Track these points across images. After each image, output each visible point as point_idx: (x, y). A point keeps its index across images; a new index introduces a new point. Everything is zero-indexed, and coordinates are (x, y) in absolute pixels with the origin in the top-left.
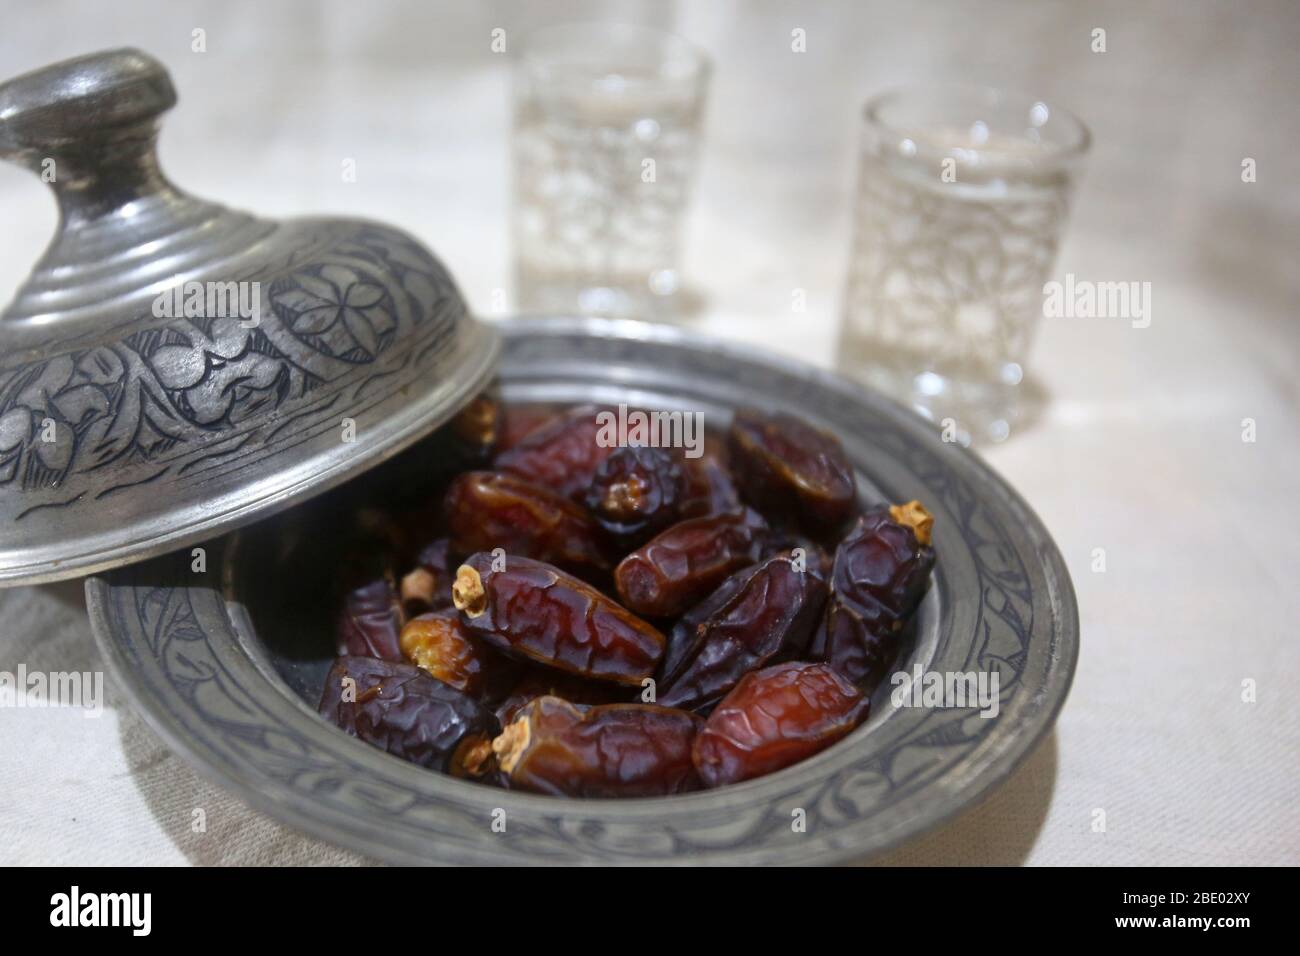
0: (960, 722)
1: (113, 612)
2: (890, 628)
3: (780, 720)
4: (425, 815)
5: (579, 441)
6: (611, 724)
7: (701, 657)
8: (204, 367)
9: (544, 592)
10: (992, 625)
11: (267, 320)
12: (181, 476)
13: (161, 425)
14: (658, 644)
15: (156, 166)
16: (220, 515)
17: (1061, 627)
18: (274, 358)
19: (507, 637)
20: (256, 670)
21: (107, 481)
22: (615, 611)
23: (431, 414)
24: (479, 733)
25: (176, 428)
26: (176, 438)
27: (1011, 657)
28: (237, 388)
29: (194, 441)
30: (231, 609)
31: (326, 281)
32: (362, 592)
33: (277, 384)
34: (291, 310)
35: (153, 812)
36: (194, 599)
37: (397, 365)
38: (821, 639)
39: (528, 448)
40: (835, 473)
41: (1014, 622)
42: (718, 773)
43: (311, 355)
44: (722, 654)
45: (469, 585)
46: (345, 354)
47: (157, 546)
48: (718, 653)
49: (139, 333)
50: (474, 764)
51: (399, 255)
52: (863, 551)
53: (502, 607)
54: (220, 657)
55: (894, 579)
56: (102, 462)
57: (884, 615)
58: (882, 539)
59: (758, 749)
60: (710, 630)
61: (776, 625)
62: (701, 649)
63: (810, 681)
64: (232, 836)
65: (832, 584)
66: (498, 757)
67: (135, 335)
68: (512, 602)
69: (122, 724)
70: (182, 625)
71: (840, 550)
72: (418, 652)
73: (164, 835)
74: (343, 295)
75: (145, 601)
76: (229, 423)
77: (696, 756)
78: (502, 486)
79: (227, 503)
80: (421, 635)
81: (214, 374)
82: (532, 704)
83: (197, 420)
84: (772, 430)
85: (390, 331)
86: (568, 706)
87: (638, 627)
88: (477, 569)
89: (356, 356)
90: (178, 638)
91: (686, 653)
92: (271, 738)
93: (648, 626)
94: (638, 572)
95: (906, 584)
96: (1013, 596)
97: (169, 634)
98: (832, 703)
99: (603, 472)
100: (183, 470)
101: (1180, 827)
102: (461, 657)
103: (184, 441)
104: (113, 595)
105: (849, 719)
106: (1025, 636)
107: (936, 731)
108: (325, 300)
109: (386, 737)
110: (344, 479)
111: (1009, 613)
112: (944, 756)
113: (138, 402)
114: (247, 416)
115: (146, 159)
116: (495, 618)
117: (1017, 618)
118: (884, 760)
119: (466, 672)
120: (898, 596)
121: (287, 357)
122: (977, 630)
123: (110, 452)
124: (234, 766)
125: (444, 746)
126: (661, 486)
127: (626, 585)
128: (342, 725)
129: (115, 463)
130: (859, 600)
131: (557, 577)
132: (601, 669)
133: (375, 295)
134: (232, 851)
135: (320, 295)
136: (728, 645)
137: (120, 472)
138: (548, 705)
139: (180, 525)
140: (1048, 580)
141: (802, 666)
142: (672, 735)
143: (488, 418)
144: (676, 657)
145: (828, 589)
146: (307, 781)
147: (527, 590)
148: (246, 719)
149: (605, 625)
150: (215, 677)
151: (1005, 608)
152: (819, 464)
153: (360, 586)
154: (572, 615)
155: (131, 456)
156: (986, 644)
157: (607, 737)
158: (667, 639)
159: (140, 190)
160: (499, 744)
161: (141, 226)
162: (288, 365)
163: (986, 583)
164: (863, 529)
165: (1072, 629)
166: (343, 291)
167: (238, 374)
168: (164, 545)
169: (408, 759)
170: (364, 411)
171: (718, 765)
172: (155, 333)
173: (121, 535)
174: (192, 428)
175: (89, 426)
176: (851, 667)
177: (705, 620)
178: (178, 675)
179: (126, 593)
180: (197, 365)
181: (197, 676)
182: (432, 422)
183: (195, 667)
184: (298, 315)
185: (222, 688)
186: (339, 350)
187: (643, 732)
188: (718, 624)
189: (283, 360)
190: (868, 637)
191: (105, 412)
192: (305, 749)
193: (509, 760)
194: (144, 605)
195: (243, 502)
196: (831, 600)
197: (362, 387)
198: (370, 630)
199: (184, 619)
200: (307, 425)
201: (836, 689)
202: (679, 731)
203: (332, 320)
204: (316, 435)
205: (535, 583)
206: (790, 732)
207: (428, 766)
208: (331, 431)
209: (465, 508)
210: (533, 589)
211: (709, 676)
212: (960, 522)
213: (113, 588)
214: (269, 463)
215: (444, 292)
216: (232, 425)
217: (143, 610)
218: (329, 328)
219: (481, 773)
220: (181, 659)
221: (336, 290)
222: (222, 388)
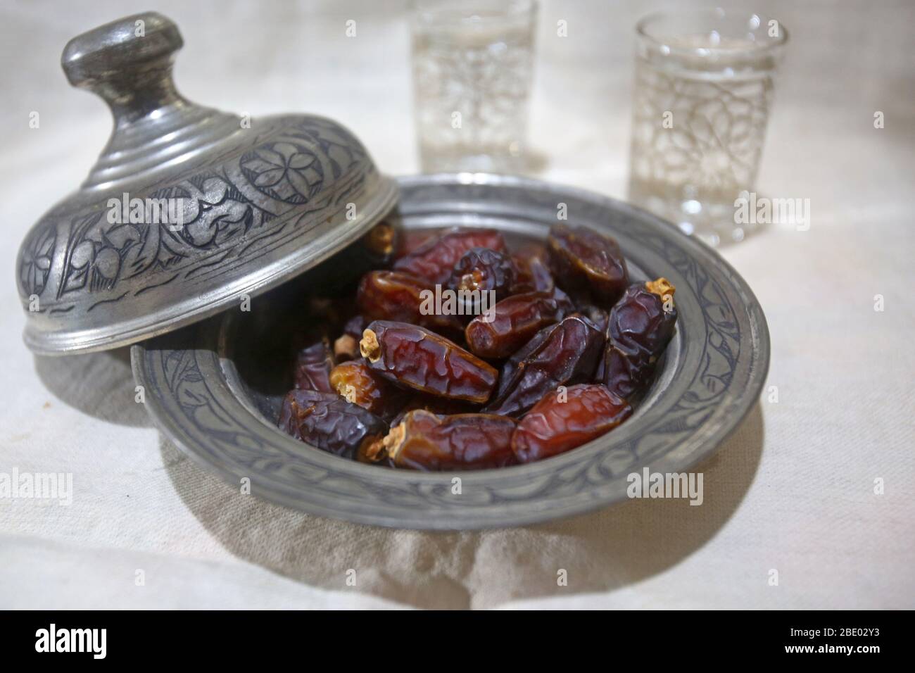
0: (685, 417)
1: (147, 365)
2: (647, 361)
3: (566, 420)
4: (333, 483)
5: (447, 250)
6: (460, 426)
7: (521, 383)
8: (198, 210)
9: (417, 344)
10: (712, 356)
11: (238, 179)
12: (188, 278)
13: (172, 247)
14: (493, 375)
15: (172, 86)
16: (210, 303)
17: (758, 355)
18: (243, 202)
19: (394, 374)
20: (235, 398)
21: (141, 284)
22: (464, 355)
23: (347, 235)
24: (375, 435)
25: (181, 249)
26: (182, 256)
27: (723, 376)
28: (220, 223)
29: (193, 257)
30: (223, 363)
31: (277, 153)
32: (308, 350)
33: (245, 219)
34: (254, 172)
35: (177, 491)
36: (198, 357)
37: (323, 204)
38: (601, 369)
39: (415, 256)
40: (612, 263)
41: (727, 354)
42: (527, 454)
43: (266, 200)
44: (535, 381)
45: (370, 341)
46: (289, 198)
47: (173, 324)
48: (532, 381)
49: (159, 190)
50: (373, 453)
51: (325, 135)
52: (627, 312)
53: (391, 354)
54: (211, 391)
55: (648, 329)
56: (137, 272)
57: (642, 352)
58: (639, 302)
59: (553, 438)
60: (527, 366)
61: (569, 361)
62: (521, 378)
63: (589, 396)
64: (225, 504)
65: (607, 333)
66: (387, 448)
67: (156, 192)
68: (397, 351)
69: (161, 438)
70: (189, 373)
71: (613, 311)
72: (341, 386)
73: (183, 504)
74: (287, 162)
75: (167, 359)
76: (215, 244)
77: (514, 445)
78: (393, 279)
79: (216, 295)
80: (341, 375)
81: (205, 214)
82: (408, 415)
83: (195, 243)
84: (572, 237)
85: (318, 183)
86: (432, 415)
87: (479, 365)
88: (374, 331)
89: (295, 200)
90: (186, 381)
91: (512, 381)
92: (241, 440)
93: (485, 363)
94: (480, 329)
95: (657, 332)
96: (727, 337)
97: (181, 378)
98: (604, 409)
99: (458, 267)
100: (188, 275)
101: (844, 486)
102: (367, 388)
103: (187, 257)
104: (148, 356)
105: (616, 419)
106: (733, 362)
107: (669, 424)
108: (275, 165)
109: (317, 439)
110: (290, 278)
111: (725, 349)
112: (672, 439)
113: (158, 234)
114: (226, 240)
115: (165, 82)
116: (386, 361)
117: (729, 350)
118: (633, 443)
119: (371, 398)
120: (651, 340)
121: (251, 202)
122: (702, 360)
123: (142, 266)
124: (216, 456)
125: (352, 443)
126: (494, 275)
127: (472, 339)
128: (291, 433)
129: (145, 273)
130: (626, 344)
131: (425, 335)
132: (456, 393)
133: (309, 160)
134: (224, 513)
135: (272, 162)
136: (539, 375)
137: (149, 278)
138: (418, 415)
139: (187, 310)
140: (752, 326)
141: (585, 387)
142: (501, 433)
143: (387, 237)
144: (506, 384)
145: (605, 336)
146: (260, 465)
147: (406, 344)
148: (225, 428)
149: (458, 364)
150: (208, 404)
151: (722, 344)
152: (602, 257)
153: (307, 346)
154: (436, 358)
155: (155, 268)
156: (706, 369)
157: (457, 434)
158: (499, 371)
159: (162, 102)
160: (386, 440)
161: (163, 124)
162: (252, 207)
163: (710, 329)
164: (629, 298)
165: (765, 356)
166: (287, 159)
167: (220, 213)
168: (177, 323)
169: (331, 452)
170: (302, 234)
171: (527, 450)
172: (169, 190)
173: (151, 318)
174: (192, 249)
175: (129, 250)
176: (621, 388)
177: (523, 359)
178: (185, 403)
179: (156, 354)
180: (194, 208)
181: (197, 403)
182: (347, 240)
183: (195, 398)
184: (258, 175)
185: (212, 410)
186: (284, 196)
187: (481, 431)
188: (531, 361)
189: (248, 204)
190: (632, 367)
191: (137, 241)
192: (262, 446)
193: (393, 451)
194: (166, 361)
195: (225, 294)
196: (607, 344)
197: (301, 218)
198: (311, 373)
199: (191, 369)
200: (265, 244)
201: (608, 400)
202: (505, 430)
203: (279, 178)
204: (271, 251)
205: (411, 339)
206: (574, 427)
207: (343, 455)
208: (281, 247)
209: (370, 294)
210: (410, 343)
211: (527, 395)
212: (696, 291)
213: (148, 352)
214: (241, 270)
215: (357, 157)
216: (217, 246)
217: (166, 364)
218: (278, 182)
219: (378, 460)
220: (188, 393)
221: (283, 158)
222: (210, 222)
